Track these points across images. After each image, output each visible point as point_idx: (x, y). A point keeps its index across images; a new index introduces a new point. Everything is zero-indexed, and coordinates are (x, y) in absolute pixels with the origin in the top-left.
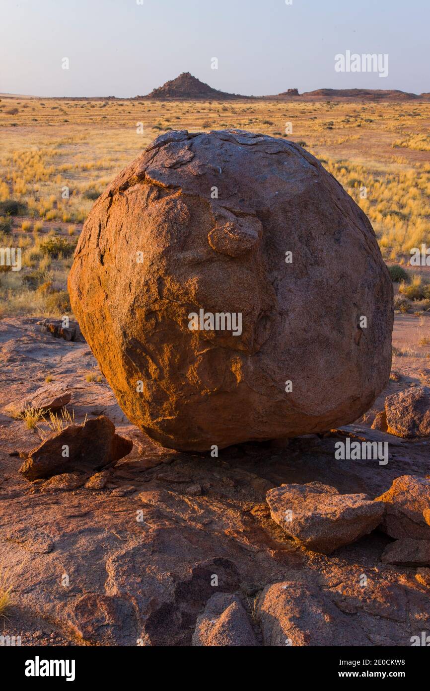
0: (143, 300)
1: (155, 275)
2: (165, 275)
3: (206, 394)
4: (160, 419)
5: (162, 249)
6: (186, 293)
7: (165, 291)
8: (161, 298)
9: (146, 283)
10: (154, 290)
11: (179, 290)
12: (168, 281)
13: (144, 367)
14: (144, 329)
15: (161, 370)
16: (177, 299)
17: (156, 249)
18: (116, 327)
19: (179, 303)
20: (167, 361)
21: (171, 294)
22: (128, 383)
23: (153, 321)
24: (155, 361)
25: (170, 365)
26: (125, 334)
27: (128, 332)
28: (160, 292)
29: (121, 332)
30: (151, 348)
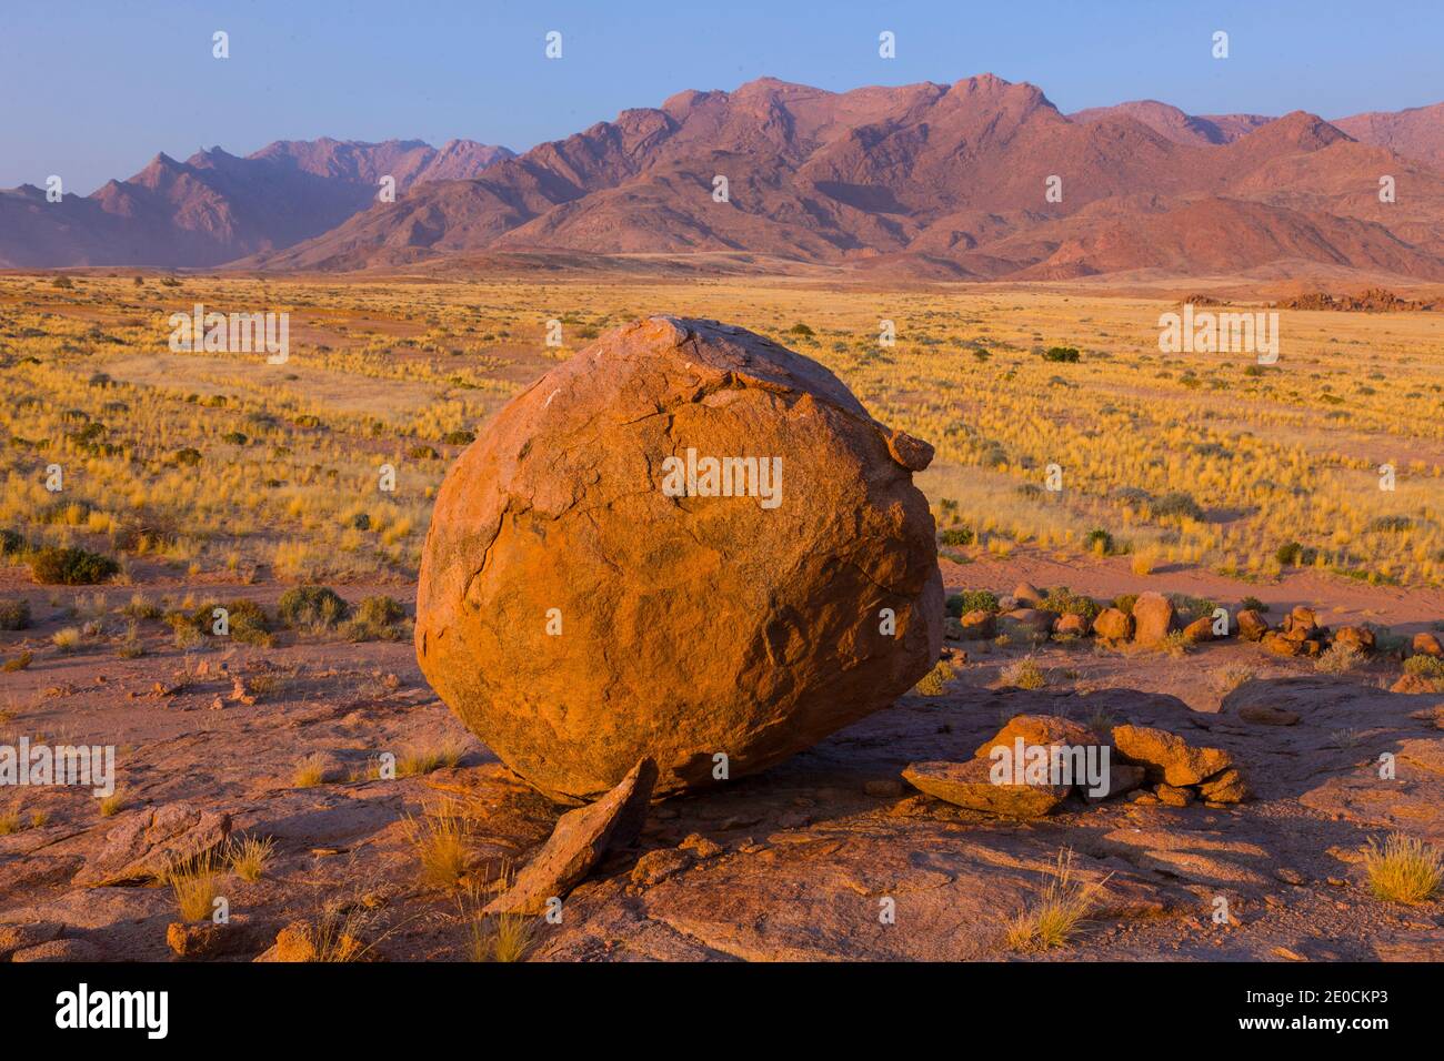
0: (826, 546)
1: (851, 506)
2: (865, 504)
3: (849, 669)
4: (760, 729)
5: (857, 471)
6: (890, 525)
7: (864, 526)
8: (858, 536)
9: (839, 519)
10: (850, 527)
11: (882, 521)
12: (867, 512)
13: (779, 648)
14: (812, 588)
15: (808, 644)
16: (878, 534)
17: (849, 470)
18: (757, 595)
19: (879, 539)
20: (820, 628)
21: (872, 528)
22: (738, 680)
23: (830, 573)
24: (803, 634)
25: (823, 636)
26: (773, 603)
27: (781, 597)
28: (857, 530)
29: (765, 600)
30: (807, 614)
